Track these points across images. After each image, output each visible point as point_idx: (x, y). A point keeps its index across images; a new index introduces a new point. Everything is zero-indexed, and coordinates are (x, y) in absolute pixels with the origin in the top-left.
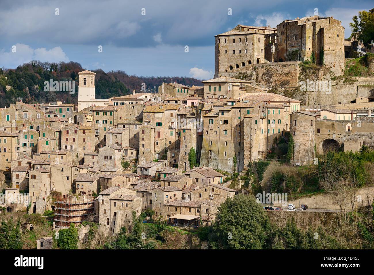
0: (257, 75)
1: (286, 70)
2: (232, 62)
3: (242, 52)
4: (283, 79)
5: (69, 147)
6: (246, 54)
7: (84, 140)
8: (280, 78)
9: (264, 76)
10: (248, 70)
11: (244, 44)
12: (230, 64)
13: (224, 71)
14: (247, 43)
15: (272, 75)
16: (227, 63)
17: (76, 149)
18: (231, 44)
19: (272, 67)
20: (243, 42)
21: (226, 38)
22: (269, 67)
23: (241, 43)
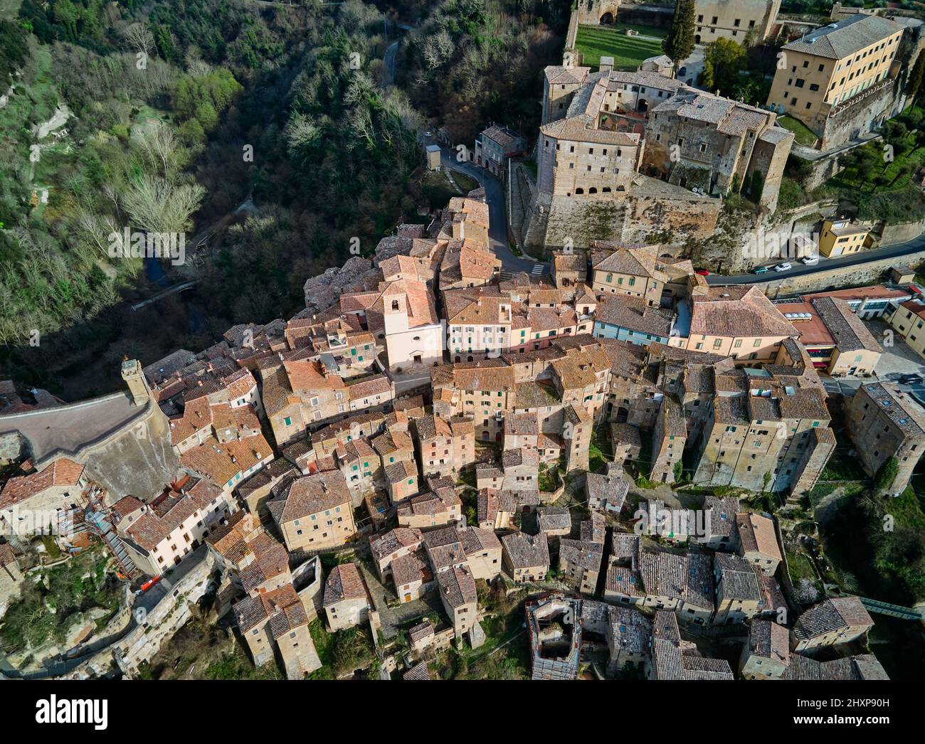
0: (635, 208)
1: (695, 209)
2: (583, 183)
3: (606, 171)
4: (686, 222)
5: (437, 462)
6: (615, 175)
7: (463, 447)
8: (679, 219)
9: (647, 212)
10: (617, 199)
11: (613, 159)
12: (577, 186)
13: (566, 194)
14: (619, 158)
15: (664, 213)
16: (572, 184)
17: (449, 463)
18: (584, 156)
19: (667, 202)
20: (611, 156)
21: (575, 144)
22: (660, 201)
23: (606, 157)
